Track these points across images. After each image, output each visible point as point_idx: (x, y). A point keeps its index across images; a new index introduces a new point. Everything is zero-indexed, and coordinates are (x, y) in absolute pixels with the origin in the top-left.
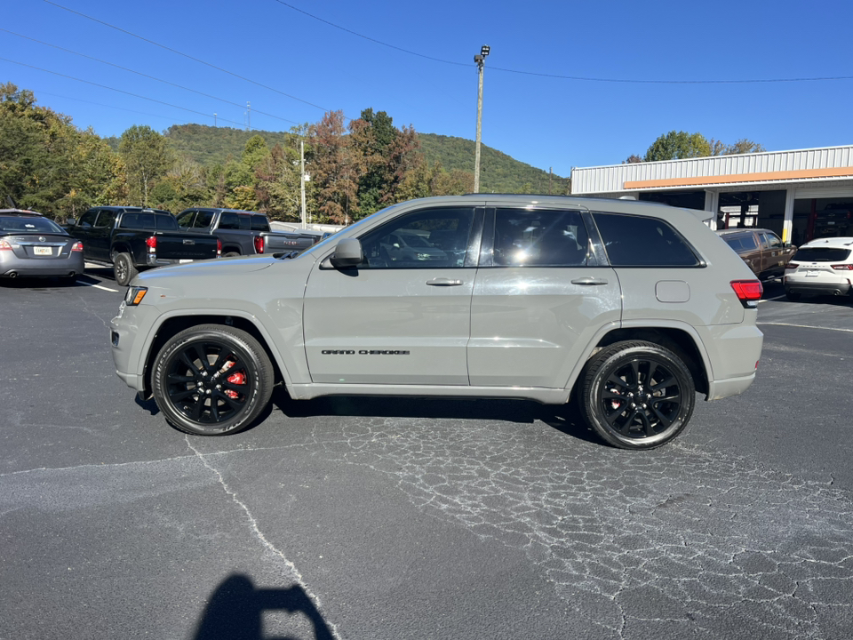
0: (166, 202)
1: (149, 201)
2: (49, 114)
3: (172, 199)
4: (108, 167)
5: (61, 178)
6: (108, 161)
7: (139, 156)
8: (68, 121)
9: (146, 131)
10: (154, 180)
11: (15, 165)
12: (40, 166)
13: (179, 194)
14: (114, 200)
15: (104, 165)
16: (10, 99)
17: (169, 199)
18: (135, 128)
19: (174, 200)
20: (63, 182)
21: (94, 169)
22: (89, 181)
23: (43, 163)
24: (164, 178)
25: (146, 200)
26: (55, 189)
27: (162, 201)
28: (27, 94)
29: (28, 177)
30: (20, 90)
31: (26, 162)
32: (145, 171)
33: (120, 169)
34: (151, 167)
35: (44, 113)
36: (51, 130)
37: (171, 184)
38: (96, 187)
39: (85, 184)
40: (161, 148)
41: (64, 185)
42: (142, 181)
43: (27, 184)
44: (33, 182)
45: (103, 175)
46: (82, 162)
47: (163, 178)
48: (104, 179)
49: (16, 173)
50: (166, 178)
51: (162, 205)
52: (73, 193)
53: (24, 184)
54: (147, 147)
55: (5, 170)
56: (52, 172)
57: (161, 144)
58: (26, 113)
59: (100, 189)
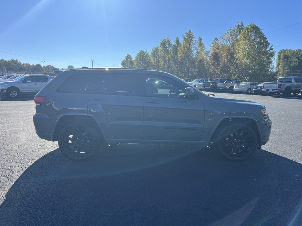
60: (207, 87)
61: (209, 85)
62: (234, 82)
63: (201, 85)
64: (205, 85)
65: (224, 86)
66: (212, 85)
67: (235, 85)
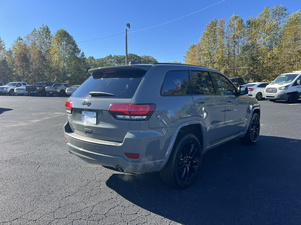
60: (33, 91)
61: (36, 89)
62: (63, 85)
63: (24, 89)
64: (29, 89)
65: (54, 89)
66: (39, 89)
67: (67, 89)
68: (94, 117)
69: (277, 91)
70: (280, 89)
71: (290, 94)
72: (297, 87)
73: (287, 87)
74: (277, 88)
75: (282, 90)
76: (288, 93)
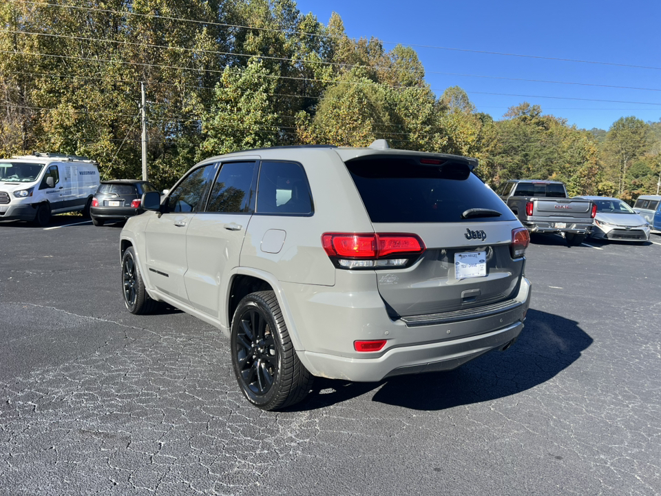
0: (641, 178)
1: (626, 178)
2: (549, 120)
3: (646, 175)
4: (583, 153)
5: (547, 165)
6: (583, 149)
7: (622, 142)
8: (564, 123)
9: (632, 120)
10: (632, 161)
11: (518, 158)
12: (534, 158)
13: (653, 170)
14: (585, 179)
15: (580, 152)
16: (524, 113)
17: (644, 175)
18: (622, 119)
19: (649, 176)
20: (548, 168)
21: (572, 156)
22: (567, 165)
23: (536, 156)
24: (642, 158)
25: (624, 177)
26: (542, 173)
27: (637, 177)
28: (536, 108)
29: (525, 166)
30: (531, 106)
31: (527, 155)
32: (626, 154)
33: (592, 154)
34: (631, 150)
35: (545, 120)
36: (550, 130)
37: (647, 163)
38: (572, 170)
39: (564, 168)
40: (642, 134)
41: (548, 170)
42: (623, 161)
43: (524, 171)
44: (529, 169)
45: (579, 160)
46: (564, 152)
47: (640, 157)
48: (579, 163)
49: (517, 164)
50: (644, 158)
51: (636, 180)
52: (554, 175)
53: (522, 171)
54: (630, 134)
55: (511, 162)
56: (541, 161)
57: (642, 131)
58: (533, 121)
59: (574, 171)
68: (481, 261)
69: (10, 200)
70: (16, 194)
71: (38, 207)
72: (47, 193)
73: (30, 190)
74: (8, 192)
75: (21, 196)
76: (34, 205)
